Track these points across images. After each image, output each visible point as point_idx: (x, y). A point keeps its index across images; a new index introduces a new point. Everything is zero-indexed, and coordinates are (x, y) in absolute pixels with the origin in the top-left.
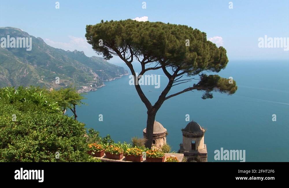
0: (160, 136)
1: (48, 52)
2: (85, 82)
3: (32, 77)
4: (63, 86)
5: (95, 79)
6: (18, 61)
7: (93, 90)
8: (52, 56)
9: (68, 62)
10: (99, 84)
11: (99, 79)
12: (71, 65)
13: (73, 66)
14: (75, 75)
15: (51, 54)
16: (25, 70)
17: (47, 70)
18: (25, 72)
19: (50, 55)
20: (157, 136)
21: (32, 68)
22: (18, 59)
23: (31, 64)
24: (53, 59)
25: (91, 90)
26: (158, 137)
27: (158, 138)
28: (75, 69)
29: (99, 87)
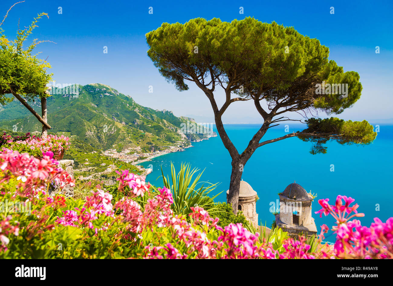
0: (248, 201)
1: (137, 110)
2: (173, 142)
3: (119, 134)
4: (150, 146)
5: (182, 139)
6: (106, 118)
7: (180, 151)
8: (140, 115)
9: (156, 121)
10: (187, 144)
11: (187, 140)
12: (159, 125)
13: (161, 125)
14: (163, 135)
15: (140, 112)
16: (113, 128)
17: (135, 129)
18: (113, 129)
19: (139, 114)
20: (243, 200)
21: (120, 126)
22: (106, 115)
23: (119, 121)
24: (142, 118)
25: (178, 150)
26: (245, 201)
27: (245, 203)
28: (163, 129)
29: (186, 148)
